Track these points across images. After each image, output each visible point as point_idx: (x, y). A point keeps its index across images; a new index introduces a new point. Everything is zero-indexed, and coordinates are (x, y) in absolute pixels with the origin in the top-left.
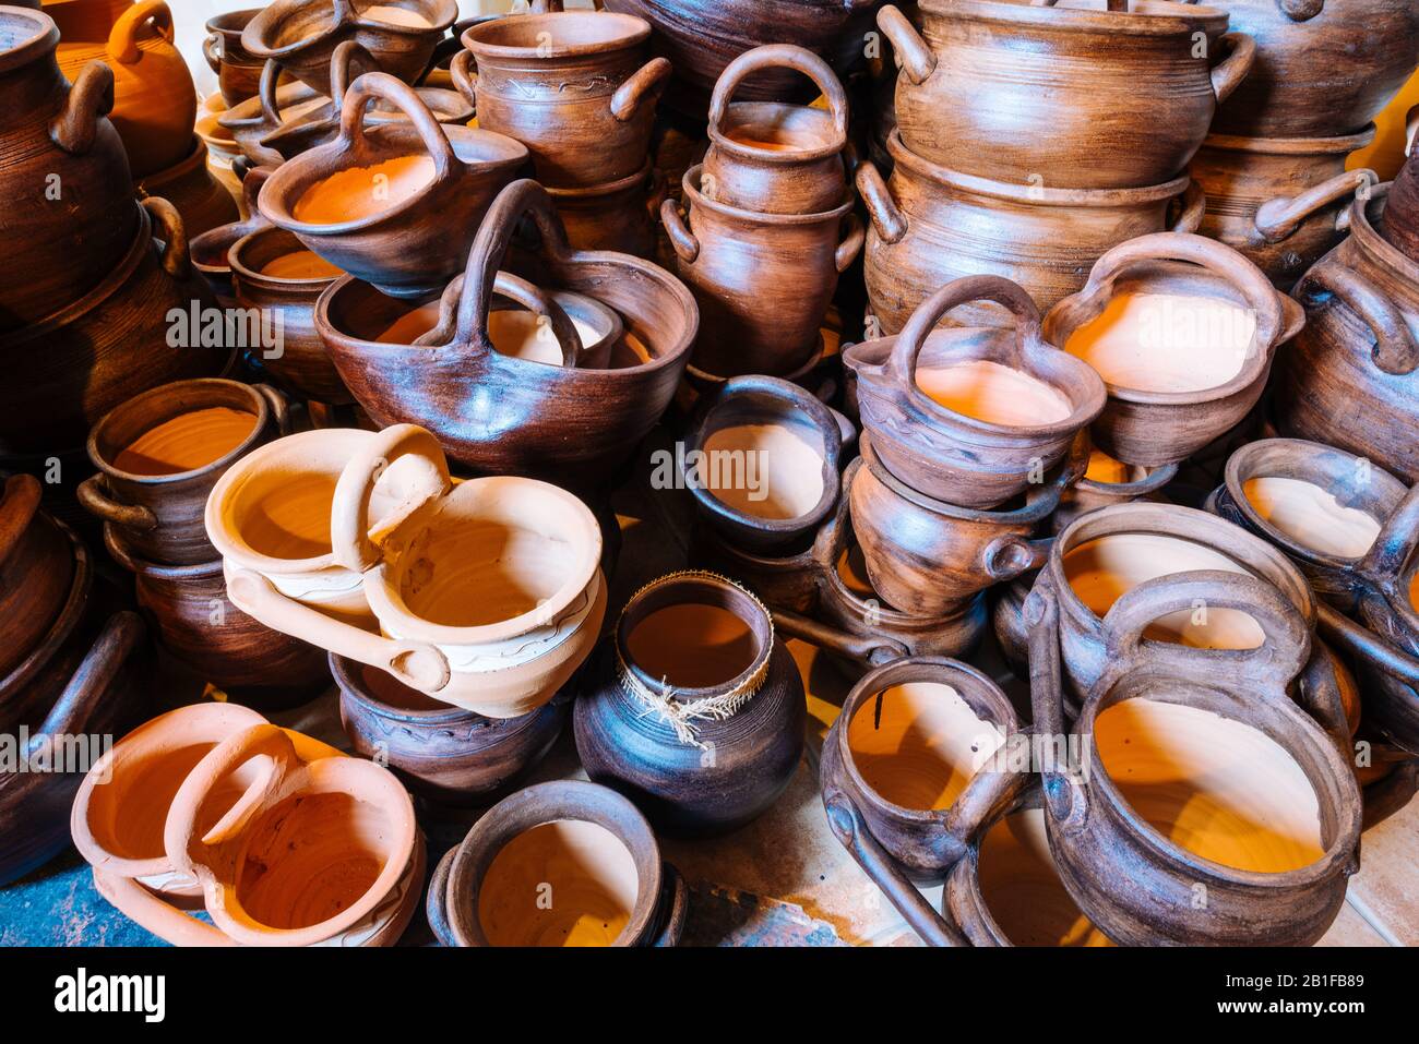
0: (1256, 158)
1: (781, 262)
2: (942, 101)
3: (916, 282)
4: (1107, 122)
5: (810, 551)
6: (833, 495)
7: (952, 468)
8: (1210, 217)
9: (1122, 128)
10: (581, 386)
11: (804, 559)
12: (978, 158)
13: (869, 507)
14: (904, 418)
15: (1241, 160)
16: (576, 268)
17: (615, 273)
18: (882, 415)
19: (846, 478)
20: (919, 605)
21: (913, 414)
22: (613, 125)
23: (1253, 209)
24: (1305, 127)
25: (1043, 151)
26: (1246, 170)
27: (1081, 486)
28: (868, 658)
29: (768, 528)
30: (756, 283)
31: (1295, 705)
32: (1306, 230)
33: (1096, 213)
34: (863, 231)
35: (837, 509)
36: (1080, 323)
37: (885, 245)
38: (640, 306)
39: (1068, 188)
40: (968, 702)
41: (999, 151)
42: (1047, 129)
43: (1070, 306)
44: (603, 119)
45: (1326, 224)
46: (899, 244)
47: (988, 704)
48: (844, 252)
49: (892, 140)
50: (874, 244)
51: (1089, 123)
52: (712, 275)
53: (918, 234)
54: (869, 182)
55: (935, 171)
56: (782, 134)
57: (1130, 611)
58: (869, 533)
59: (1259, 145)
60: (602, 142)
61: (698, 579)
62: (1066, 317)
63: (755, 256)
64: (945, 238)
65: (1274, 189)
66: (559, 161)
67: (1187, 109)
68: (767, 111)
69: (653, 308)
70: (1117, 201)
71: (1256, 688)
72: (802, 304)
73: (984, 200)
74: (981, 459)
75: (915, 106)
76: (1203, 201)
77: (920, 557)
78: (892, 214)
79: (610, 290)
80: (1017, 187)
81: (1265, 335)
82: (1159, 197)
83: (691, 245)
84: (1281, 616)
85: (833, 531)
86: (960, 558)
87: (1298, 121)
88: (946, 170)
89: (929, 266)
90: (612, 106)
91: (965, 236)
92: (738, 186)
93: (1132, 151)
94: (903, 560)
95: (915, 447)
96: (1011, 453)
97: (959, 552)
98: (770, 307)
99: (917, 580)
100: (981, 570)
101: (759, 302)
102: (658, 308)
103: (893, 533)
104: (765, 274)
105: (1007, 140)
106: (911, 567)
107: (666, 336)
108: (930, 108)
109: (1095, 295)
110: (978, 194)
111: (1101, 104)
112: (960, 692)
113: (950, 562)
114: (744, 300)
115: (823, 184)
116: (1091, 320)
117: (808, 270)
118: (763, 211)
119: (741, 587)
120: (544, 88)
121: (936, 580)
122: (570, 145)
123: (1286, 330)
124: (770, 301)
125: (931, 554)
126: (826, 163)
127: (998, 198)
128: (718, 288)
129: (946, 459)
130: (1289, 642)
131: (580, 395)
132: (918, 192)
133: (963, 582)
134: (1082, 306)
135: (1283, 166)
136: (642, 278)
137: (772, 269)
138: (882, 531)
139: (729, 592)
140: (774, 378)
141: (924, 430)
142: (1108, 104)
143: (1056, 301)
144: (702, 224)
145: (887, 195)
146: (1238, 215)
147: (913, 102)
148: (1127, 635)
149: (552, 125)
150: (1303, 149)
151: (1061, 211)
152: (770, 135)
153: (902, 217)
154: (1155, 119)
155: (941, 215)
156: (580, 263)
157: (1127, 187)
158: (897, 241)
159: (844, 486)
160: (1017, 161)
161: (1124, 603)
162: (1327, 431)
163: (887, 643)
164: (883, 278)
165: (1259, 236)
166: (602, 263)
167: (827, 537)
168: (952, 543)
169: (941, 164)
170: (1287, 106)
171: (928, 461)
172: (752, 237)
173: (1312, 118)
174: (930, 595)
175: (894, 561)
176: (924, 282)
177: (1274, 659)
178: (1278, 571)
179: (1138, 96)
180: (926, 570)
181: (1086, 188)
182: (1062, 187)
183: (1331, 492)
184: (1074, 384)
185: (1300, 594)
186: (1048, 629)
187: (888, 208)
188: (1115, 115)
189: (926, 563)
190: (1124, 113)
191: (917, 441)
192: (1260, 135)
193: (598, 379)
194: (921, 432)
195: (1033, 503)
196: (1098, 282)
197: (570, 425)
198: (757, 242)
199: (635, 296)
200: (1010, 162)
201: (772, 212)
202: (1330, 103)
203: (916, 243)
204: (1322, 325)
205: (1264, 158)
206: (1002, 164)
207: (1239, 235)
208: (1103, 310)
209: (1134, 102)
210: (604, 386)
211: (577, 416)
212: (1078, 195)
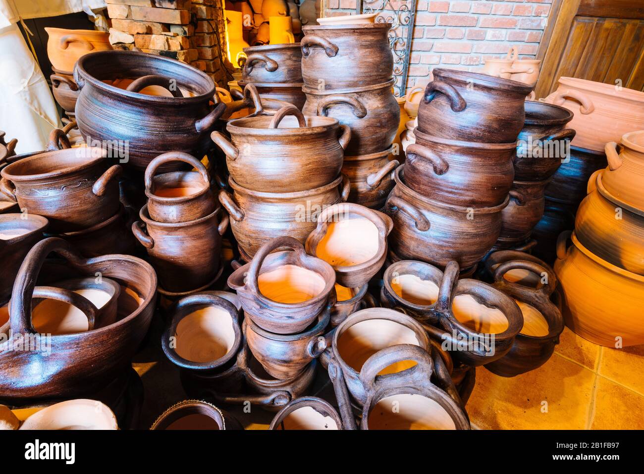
0: (361, 162)
1: (194, 240)
2: (244, 166)
3: (254, 235)
4: (308, 166)
5: (236, 364)
6: (239, 339)
7: (285, 324)
8: (352, 184)
9: (314, 167)
10: (94, 340)
11: (234, 368)
12: (265, 186)
13: (255, 343)
14: (259, 307)
15: (357, 164)
16: (91, 266)
17: (112, 263)
18: (250, 306)
19: (244, 328)
20: (288, 376)
21: (262, 305)
22: (95, 198)
23: (365, 179)
24: (373, 150)
25: (288, 180)
26: (359, 166)
27: (337, 305)
28: (273, 404)
29: (212, 367)
30: (185, 251)
31: (435, 386)
32: (383, 182)
33: (314, 197)
34: (227, 217)
35: (243, 344)
36: (319, 240)
37: (237, 222)
38: (128, 274)
39: (301, 191)
40: (318, 411)
41: (271, 182)
42: (287, 172)
43: (314, 236)
44: (89, 197)
45: (388, 179)
46: (243, 221)
47: (326, 411)
48: (222, 227)
49: (230, 181)
50: (233, 222)
51: (301, 168)
52: (163, 252)
53: (250, 216)
54: (224, 199)
55: (249, 192)
56: (184, 184)
57: (368, 373)
58: (258, 355)
59: (361, 158)
60: (92, 207)
61: (182, 406)
62: (313, 240)
63: (181, 240)
64: (260, 217)
65: (370, 171)
66: (70, 220)
67: (335, 156)
68: (175, 176)
69: (135, 275)
70: (320, 192)
71: (420, 383)
72: (208, 254)
73: (271, 200)
74: (295, 317)
75: (235, 169)
76: (349, 182)
77: (282, 360)
78: (237, 210)
79: (112, 271)
80: (282, 194)
81: (382, 234)
82: (334, 186)
83: (150, 241)
84: (421, 357)
85: (243, 353)
86: (298, 355)
87: (370, 149)
88: (253, 191)
89: (257, 229)
90: (93, 191)
91: (268, 214)
92: (165, 214)
93: (319, 174)
94: (275, 364)
95: (266, 318)
96: (306, 312)
97: (297, 353)
98: (194, 259)
99: (284, 369)
100: (308, 356)
101: (187, 259)
102: (137, 274)
103: (268, 353)
104: (187, 246)
105: (273, 178)
106: (279, 365)
107: (145, 287)
108: (241, 169)
109: (322, 229)
110: (268, 199)
111: (304, 160)
112: (314, 408)
113: (295, 358)
114: (180, 259)
115: (204, 205)
116: (323, 238)
117: (207, 240)
118: (179, 222)
119: (205, 402)
120: (53, 190)
121: (291, 366)
122: (74, 212)
123: (388, 229)
124: (193, 257)
125: (286, 357)
126: (204, 196)
127: (276, 199)
128: (167, 257)
129: (280, 321)
130: (426, 365)
131: (95, 344)
132: (245, 199)
133: (302, 363)
134: (318, 234)
135: (370, 163)
136: (127, 264)
137: (190, 244)
138: (263, 353)
139: (200, 407)
140: (200, 295)
141: (269, 311)
142: (306, 160)
143: (307, 235)
144: (153, 231)
145: (233, 203)
146: (361, 182)
147: (234, 167)
148: (370, 382)
149: (61, 206)
150: (374, 157)
151: (301, 199)
152: (179, 185)
153: (241, 211)
154: (324, 162)
155: (256, 208)
156: (91, 264)
157: (322, 186)
158: (242, 220)
159: (244, 332)
160: (280, 185)
161: (365, 369)
162: (410, 253)
163: (279, 393)
164: (240, 235)
165: (370, 187)
166: (104, 261)
167: (242, 357)
168: (293, 350)
169: (251, 189)
170: (366, 145)
171: (274, 323)
172: (177, 233)
173: (374, 147)
174: (291, 371)
175: (272, 364)
176: (257, 235)
177: (423, 371)
178: (412, 325)
179: (316, 155)
180: (286, 364)
181: (308, 190)
182: (299, 191)
183: (418, 276)
184: (323, 271)
185: (423, 334)
186: (340, 380)
187: (235, 208)
188: (310, 163)
189: (285, 362)
190: (313, 162)
191: (266, 316)
192: (360, 155)
193: (103, 333)
194: (267, 312)
195: (321, 320)
196: (321, 224)
197: (93, 359)
198: (180, 235)
199: (125, 271)
200: (276, 185)
201: (183, 222)
202: (378, 142)
203: (249, 220)
204: (398, 218)
205: (364, 162)
206: (274, 187)
207: (363, 188)
208: (326, 233)
209: (316, 157)
210: (107, 336)
211: (96, 354)
212: (305, 193)
